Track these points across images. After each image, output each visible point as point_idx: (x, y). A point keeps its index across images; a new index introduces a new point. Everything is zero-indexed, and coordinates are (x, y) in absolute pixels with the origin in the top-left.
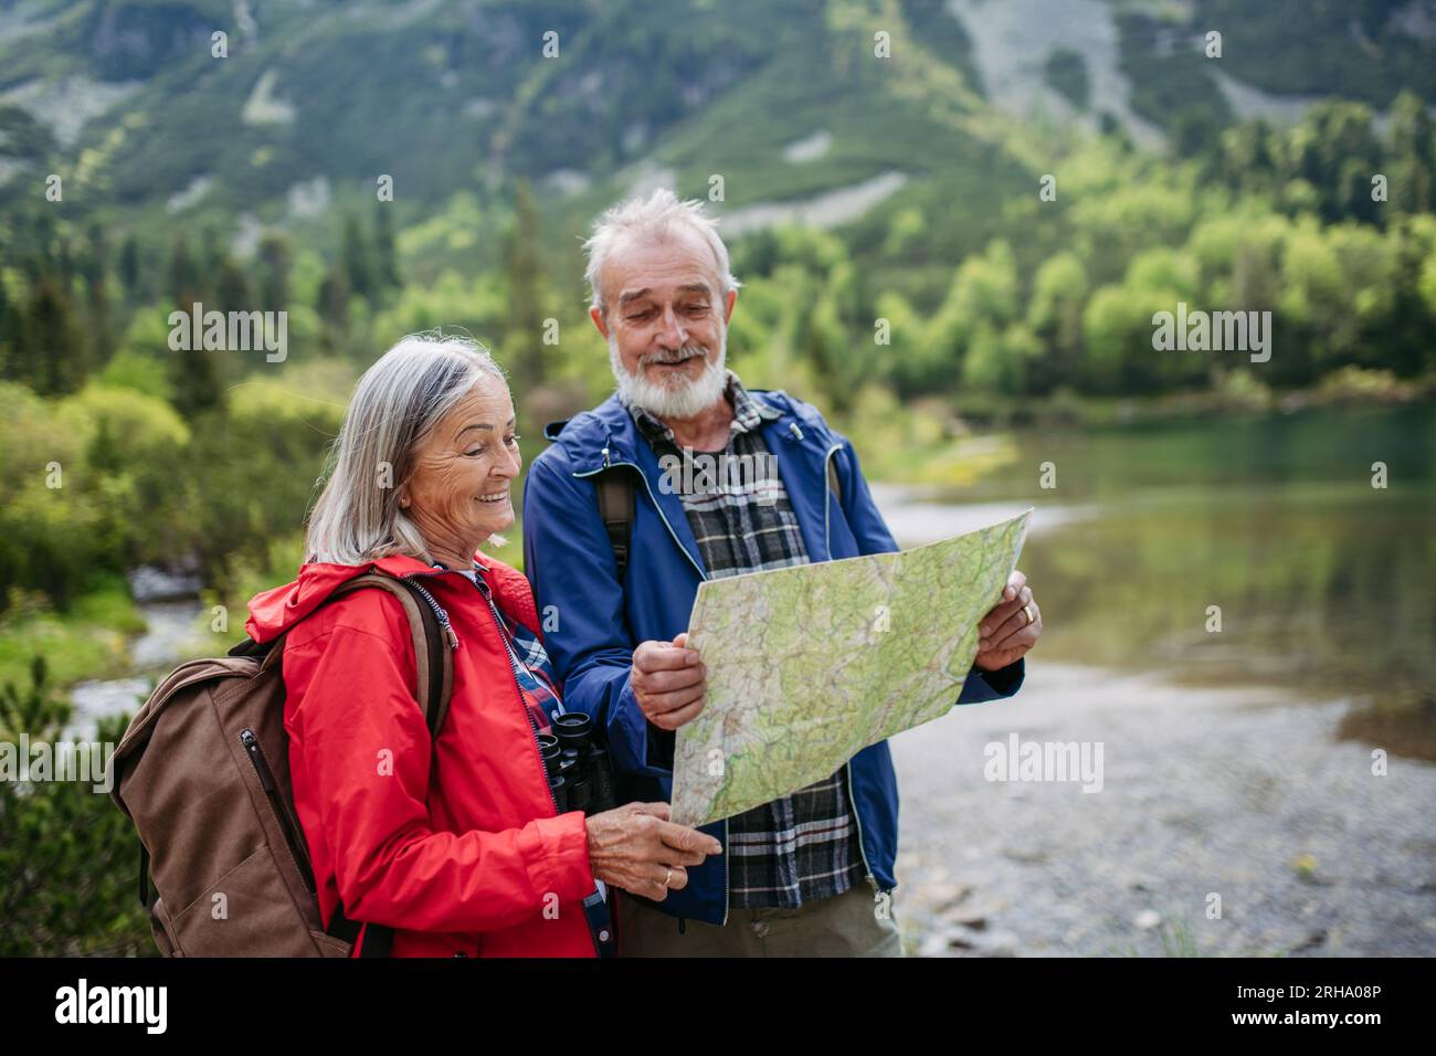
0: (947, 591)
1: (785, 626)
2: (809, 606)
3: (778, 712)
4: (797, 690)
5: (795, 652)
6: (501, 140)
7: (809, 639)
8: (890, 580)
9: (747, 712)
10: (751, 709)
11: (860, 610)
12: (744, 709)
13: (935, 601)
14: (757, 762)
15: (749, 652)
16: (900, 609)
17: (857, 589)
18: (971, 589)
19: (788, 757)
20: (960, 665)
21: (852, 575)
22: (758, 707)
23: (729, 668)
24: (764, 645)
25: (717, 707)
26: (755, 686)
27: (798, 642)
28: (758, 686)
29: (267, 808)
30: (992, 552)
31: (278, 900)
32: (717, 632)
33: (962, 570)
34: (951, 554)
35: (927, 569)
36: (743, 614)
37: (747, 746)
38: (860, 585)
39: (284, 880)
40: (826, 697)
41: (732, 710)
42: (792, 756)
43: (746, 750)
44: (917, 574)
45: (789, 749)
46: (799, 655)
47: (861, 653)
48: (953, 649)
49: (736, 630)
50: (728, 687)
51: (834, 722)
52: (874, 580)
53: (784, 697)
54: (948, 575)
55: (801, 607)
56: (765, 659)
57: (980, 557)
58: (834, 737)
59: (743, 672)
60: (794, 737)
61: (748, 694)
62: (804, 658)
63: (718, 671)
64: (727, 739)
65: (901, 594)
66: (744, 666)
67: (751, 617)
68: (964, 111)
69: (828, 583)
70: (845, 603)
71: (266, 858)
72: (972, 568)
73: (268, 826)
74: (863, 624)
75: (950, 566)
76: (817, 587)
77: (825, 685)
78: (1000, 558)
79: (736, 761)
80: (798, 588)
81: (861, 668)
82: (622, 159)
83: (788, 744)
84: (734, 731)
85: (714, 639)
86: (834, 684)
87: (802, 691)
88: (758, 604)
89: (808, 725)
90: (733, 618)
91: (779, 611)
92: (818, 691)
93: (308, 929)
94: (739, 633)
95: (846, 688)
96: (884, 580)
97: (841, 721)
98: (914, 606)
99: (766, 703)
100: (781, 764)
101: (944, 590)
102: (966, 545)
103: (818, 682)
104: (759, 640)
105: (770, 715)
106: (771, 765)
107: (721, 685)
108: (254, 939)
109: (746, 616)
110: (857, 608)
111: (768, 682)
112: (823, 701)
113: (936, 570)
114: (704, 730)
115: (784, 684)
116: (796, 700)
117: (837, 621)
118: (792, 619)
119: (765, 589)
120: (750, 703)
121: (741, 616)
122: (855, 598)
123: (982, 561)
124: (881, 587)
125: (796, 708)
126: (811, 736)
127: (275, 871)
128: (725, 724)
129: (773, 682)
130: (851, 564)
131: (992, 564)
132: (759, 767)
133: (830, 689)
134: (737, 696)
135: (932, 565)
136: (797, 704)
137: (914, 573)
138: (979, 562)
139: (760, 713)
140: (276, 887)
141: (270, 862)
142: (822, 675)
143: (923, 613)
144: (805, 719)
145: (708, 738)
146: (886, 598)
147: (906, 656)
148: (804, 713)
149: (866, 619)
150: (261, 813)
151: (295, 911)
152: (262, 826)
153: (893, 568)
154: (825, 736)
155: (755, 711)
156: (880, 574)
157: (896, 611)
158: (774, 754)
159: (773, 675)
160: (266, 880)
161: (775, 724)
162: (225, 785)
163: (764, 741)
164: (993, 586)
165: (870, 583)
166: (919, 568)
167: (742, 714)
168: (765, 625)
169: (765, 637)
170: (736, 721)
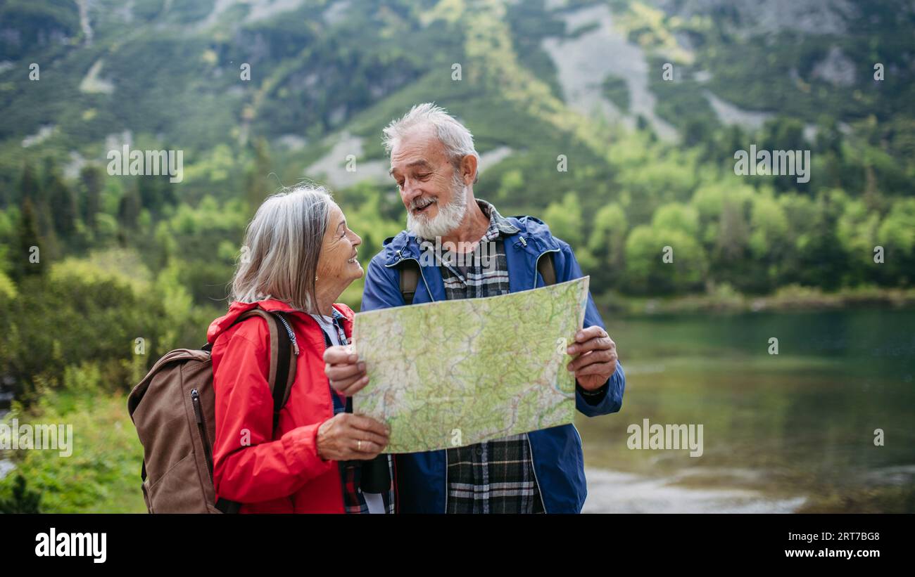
0: (528, 325)
1: (414, 337)
2: (429, 326)
3: (419, 391)
4: (429, 377)
5: (422, 351)
6: (250, 113)
7: (430, 343)
8: (481, 314)
9: (398, 391)
10: (401, 389)
11: (463, 330)
12: (397, 389)
13: (520, 331)
14: (407, 422)
15: (394, 353)
16: (492, 333)
17: (459, 318)
18: (548, 326)
19: (427, 419)
20: (566, 384)
21: (454, 310)
22: (406, 388)
23: (383, 364)
24: (403, 349)
25: (379, 388)
26: (402, 375)
27: (423, 345)
28: (404, 375)
29: (197, 432)
30: (559, 302)
31: (194, 485)
32: (371, 341)
33: (538, 313)
34: (527, 302)
35: (508, 310)
36: (386, 330)
37: (400, 411)
38: (462, 315)
39: (199, 475)
40: (448, 384)
41: (389, 390)
42: (430, 418)
43: (399, 414)
44: (501, 312)
45: (427, 413)
46: (425, 353)
47: (467, 357)
48: (556, 371)
49: (383, 341)
50: (385, 376)
51: (457, 401)
52: (470, 313)
53: (421, 382)
54: (527, 315)
55: (423, 326)
56: (405, 356)
57: (550, 305)
58: (460, 411)
59: (392, 366)
60: (430, 407)
61: (398, 380)
62: (429, 355)
63: (377, 365)
64: (387, 408)
65: (490, 323)
66: (393, 361)
67: (391, 332)
68: (553, 111)
69: (439, 314)
70: (452, 325)
71: (191, 460)
72: (545, 312)
73: (195, 443)
74: (466, 338)
75: (527, 309)
76: (432, 315)
77: (446, 376)
78: (567, 307)
79: (393, 421)
80: (420, 316)
81: (468, 367)
82: (329, 129)
83: (426, 411)
84: (391, 403)
85: (370, 347)
86: (451, 374)
87: (432, 378)
88: (394, 325)
89: (439, 400)
90: (380, 332)
91: (409, 328)
92: (443, 379)
93: (206, 503)
94: (386, 341)
95: (461, 379)
96: (477, 313)
97: (462, 401)
98: (503, 332)
99: (410, 385)
100: (424, 424)
101: (527, 325)
102: (538, 297)
103: (442, 372)
104: (399, 346)
105: (414, 392)
106: (417, 424)
107: (380, 374)
108: (181, 504)
109: (388, 332)
110: (461, 328)
111: (409, 372)
112: (447, 386)
113: (517, 312)
114: (372, 402)
115: (420, 374)
116: (430, 384)
117: (448, 334)
118: (418, 333)
119: (398, 317)
120: (400, 386)
121: (385, 332)
122: (459, 322)
123: (553, 308)
124: (475, 318)
125: (431, 389)
126: (441, 407)
127: (195, 468)
128: (385, 398)
129: (413, 371)
130: (453, 303)
131: (562, 311)
132: (409, 425)
133: (450, 377)
134: (391, 381)
135: (513, 307)
136: (431, 386)
137: (498, 311)
138: (551, 308)
139: (407, 392)
140: (194, 477)
141: (193, 463)
142: (443, 368)
143: (512, 338)
144: (437, 396)
145: (375, 407)
146: (480, 324)
147: (510, 368)
148: (437, 392)
149: (468, 336)
150: (193, 435)
151: (201, 492)
152: (193, 443)
153: (482, 307)
154: (452, 408)
155: (404, 390)
156: (475, 310)
157: (490, 334)
158: (418, 416)
159: (411, 367)
160: (190, 472)
161: (418, 399)
162: (177, 417)
163: (409, 409)
164: (567, 326)
165: (468, 315)
166: (502, 309)
167: (395, 392)
168: (401, 337)
169: (403, 344)
170: (392, 397)
